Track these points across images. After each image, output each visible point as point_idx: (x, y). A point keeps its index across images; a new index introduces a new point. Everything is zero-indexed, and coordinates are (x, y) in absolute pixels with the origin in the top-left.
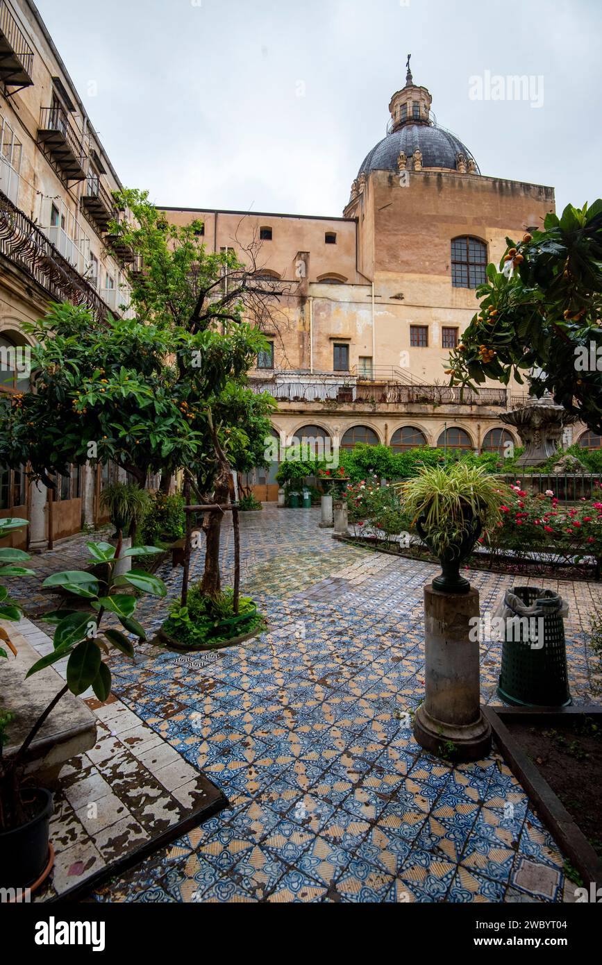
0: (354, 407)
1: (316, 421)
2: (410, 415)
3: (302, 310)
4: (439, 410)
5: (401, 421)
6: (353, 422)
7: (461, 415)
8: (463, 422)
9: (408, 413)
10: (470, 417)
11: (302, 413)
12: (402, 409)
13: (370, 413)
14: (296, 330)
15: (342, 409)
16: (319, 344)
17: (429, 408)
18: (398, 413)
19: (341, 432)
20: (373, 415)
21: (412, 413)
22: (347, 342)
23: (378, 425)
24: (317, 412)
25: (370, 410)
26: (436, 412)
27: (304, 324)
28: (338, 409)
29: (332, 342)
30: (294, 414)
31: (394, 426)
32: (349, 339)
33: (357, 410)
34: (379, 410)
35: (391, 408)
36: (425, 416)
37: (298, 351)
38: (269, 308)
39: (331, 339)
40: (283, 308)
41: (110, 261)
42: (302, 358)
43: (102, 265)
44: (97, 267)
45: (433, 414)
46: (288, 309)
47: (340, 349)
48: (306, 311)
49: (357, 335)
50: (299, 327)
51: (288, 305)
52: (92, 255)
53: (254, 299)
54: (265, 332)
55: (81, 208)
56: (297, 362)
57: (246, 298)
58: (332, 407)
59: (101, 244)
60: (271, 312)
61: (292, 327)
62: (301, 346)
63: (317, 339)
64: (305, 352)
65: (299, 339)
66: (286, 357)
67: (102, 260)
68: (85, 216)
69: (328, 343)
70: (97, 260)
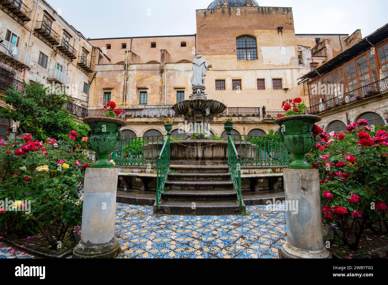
1: (155, 127)
3: (161, 76)
4: (220, 119)
6: (174, 127)
8: (235, 126)
11: (147, 123)
13: (182, 122)
14: (158, 86)
16: (169, 92)
17: (214, 119)
22: (183, 90)
24: (154, 122)
27: (162, 83)
29: (176, 90)
30: (143, 124)
32: (184, 88)
37: (159, 95)
38: (146, 76)
39: (175, 88)
40: (152, 76)
41: (60, 58)
42: (161, 98)
43: (52, 59)
44: (47, 59)
45: (217, 122)
46: (154, 76)
47: (181, 94)
48: (163, 76)
49: (188, 86)
50: (160, 84)
51: (155, 74)
52: (43, 54)
53: (139, 72)
54: (143, 87)
55: (34, 34)
56: (159, 100)
57: (135, 73)
58: (163, 120)
59: (52, 50)
60: (147, 78)
61: (156, 84)
62: (161, 93)
63: (168, 89)
64: (163, 96)
65: (160, 90)
66: (153, 98)
67: (53, 57)
68: (38, 37)
69: (174, 90)
70: (47, 57)
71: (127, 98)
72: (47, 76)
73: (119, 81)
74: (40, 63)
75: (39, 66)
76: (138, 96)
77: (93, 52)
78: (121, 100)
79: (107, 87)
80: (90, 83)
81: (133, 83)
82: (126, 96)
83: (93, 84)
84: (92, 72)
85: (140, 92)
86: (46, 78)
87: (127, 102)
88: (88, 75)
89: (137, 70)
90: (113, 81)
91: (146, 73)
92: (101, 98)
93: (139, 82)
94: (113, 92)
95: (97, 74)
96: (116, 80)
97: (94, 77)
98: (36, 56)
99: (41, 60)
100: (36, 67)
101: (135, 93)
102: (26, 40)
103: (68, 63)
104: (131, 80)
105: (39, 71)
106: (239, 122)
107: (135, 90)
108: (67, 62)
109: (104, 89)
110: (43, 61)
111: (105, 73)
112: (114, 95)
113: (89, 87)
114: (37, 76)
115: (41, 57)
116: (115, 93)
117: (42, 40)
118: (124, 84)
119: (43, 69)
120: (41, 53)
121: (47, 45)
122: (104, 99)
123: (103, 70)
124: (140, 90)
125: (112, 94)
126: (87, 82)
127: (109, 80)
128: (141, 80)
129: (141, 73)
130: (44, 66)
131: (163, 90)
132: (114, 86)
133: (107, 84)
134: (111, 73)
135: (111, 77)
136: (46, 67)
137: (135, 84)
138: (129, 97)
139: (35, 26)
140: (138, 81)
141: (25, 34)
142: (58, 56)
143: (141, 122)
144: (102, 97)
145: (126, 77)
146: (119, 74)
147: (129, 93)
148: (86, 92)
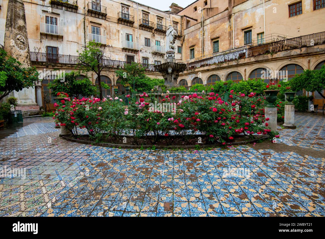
0: (228, 64)
1: (215, 73)
2: (257, 62)
3: (230, 22)
4: (275, 56)
5: (253, 66)
6: (230, 71)
7: (292, 56)
8: (296, 60)
9: (256, 61)
10: (300, 56)
11: (208, 70)
12: (253, 59)
13: (236, 65)
14: (227, 32)
15: (223, 66)
16: (237, 35)
17: (269, 56)
18: (250, 62)
19: (225, 76)
20: (238, 66)
21: (258, 61)
22: (250, 29)
23: (241, 70)
24: (213, 69)
25: (236, 64)
26: (274, 57)
27: (231, 28)
28: (221, 66)
29: (244, 31)
30: (206, 71)
31: (249, 69)
32: (251, 27)
33: (230, 65)
34: (240, 63)
35: (247, 60)
36: (267, 61)
37: (228, 41)
38: (217, 27)
39: (243, 30)
40: (222, 24)
41: (158, 36)
42: (230, 43)
43: (153, 39)
44: (150, 41)
45: (272, 59)
46: (224, 24)
47: (249, 33)
48: (231, 21)
49: (255, 24)
50: (228, 30)
51: (224, 22)
52: (147, 38)
53: (212, 25)
54: (215, 37)
55: (140, 29)
56: (228, 46)
57: (209, 26)
58: (220, 66)
59: (152, 33)
60: (218, 28)
61: (226, 31)
62: (230, 38)
63: (236, 33)
64: (231, 40)
65: (229, 35)
66: (224, 45)
67: (153, 38)
68: (142, 29)
69: (241, 33)
70: (149, 39)
71: (205, 50)
72: (151, 51)
73: (198, 37)
74: (146, 45)
75: (146, 47)
76: (212, 46)
77: (182, 20)
78: (201, 53)
79: (191, 45)
80: (182, 45)
81: (208, 36)
82: (203, 49)
83: (184, 45)
84: (182, 37)
85: (213, 42)
86: (151, 53)
87: (205, 53)
88: (180, 40)
89: (210, 23)
90: (195, 39)
91: (217, 23)
92: (189, 55)
93: (212, 34)
94: (196, 48)
95: (185, 37)
96: (197, 37)
97: (184, 40)
98: (143, 41)
99: (146, 43)
100: (144, 48)
101: (210, 44)
102: (136, 34)
103: (164, 37)
104: (206, 34)
105: (147, 50)
106: (301, 54)
107: (210, 42)
108: (162, 37)
109: (190, 47)
110: (148, 42)
111: (190, 34)
112: (196, 50)
113: (182, 48)
114: (146, 53)
115: (146, 41)
116: (197, 48)
117: (145, 30)
118: (201, 39)
119: (149, 47)
120: (145, 38)
121: (148, 31)
122: (191, 55)
123: (189, 32)
124: (213, 41)
125: (195, 50)
126: (180, 45)
127: (192, 39)
128: (214, 31)
129: (214, 25)
130: (149, 45)
131: (231, 34)
132: (196, 43)
133: (192, 43)
134: (193, 33)
135: (193, 36)
136: (150, 46)
137: (209, 37)
138: (206, 49)
139: (139, 24)
140: (211, 32)
141: (135, 32)
142: (156, 35)
143: (204, 70)
144: (190, 53)
145: (203, 33)
146: (198, 32)
147: (206, 45)
148: (180, 52)
